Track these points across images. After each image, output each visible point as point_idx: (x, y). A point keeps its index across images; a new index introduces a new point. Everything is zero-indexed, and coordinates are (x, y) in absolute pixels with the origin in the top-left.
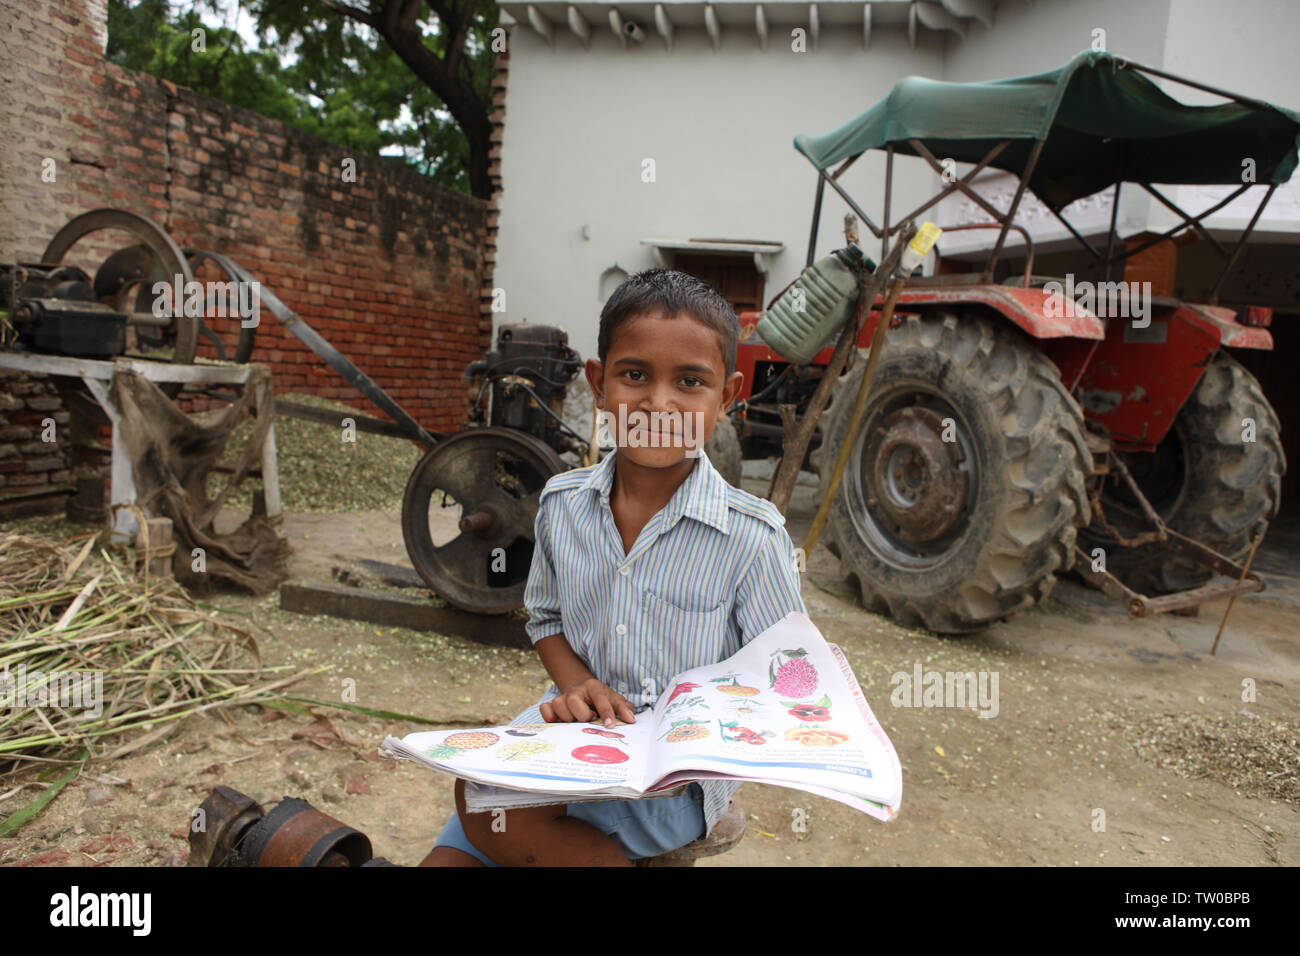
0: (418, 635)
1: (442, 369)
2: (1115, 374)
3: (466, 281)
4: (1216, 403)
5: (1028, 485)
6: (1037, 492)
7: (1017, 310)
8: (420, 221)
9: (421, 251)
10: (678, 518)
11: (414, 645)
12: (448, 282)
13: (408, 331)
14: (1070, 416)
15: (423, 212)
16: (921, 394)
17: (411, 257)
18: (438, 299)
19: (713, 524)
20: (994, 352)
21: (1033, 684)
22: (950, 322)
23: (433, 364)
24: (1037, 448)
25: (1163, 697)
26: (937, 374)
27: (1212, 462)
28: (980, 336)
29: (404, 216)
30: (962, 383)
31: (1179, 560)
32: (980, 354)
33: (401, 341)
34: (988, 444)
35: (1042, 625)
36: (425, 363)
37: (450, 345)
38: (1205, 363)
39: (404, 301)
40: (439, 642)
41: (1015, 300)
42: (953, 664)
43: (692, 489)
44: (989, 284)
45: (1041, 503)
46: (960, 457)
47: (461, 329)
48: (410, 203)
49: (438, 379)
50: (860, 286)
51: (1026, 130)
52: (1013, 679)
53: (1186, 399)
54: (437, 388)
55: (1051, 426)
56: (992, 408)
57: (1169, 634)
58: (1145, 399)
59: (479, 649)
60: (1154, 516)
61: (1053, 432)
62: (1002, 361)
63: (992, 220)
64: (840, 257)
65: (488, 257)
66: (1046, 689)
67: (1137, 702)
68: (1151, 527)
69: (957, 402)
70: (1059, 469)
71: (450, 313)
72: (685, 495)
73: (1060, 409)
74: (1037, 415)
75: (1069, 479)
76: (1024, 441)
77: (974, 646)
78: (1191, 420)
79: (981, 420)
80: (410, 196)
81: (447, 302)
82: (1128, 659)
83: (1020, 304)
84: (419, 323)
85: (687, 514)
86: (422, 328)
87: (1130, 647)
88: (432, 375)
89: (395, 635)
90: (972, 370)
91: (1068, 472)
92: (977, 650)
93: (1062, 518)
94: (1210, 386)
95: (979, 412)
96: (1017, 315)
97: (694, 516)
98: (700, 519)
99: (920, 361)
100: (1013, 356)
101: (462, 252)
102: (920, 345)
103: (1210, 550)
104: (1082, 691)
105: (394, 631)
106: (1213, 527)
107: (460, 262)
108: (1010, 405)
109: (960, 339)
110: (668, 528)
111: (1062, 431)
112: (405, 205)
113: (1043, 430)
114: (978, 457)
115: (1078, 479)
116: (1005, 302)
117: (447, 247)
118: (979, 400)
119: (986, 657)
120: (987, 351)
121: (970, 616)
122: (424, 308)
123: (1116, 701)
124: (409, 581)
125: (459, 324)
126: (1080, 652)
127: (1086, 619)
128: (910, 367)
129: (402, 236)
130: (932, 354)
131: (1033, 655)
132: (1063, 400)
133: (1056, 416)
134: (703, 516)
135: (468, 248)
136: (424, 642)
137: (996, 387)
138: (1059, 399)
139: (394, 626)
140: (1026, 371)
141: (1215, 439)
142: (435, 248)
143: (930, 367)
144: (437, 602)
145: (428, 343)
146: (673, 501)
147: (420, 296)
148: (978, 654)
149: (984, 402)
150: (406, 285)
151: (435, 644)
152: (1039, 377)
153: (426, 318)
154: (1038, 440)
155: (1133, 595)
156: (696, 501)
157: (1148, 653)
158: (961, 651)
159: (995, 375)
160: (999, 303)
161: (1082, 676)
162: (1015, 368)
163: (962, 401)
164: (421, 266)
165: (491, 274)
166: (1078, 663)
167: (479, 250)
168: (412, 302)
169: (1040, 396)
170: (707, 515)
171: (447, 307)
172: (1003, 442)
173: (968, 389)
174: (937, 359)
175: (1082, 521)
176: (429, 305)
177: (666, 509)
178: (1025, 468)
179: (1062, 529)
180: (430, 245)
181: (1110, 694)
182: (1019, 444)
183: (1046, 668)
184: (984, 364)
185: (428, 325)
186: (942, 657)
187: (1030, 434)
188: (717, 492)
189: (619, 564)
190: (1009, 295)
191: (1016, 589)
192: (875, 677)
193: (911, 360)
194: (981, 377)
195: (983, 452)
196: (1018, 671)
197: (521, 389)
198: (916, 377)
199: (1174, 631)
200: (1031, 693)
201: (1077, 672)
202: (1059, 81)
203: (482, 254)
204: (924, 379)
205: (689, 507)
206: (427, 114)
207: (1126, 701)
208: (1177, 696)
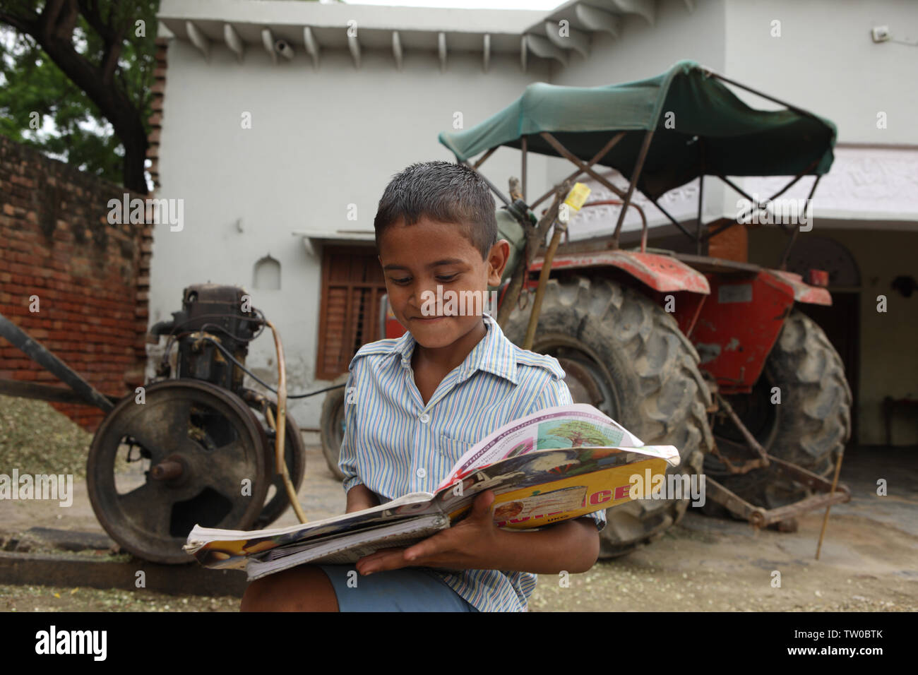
0: (101, 593)
1: (98, 352)
2: (714, 329)
3: (123, 270)
4: (794, 349)
5: (662, 417)
6: (669, 422)
7: (641, 270)
8: (80, 211)
9: (80, 239)
10: (472, 372)
11: (98, 602)
12: (106, 270)
13: (66, 315)
14: (689, 357)
15: (83, 202)
16: (562, 347)
17: (70, 244)
18: (97, 286)
19: (504, 376)
20: (624, 306)
21: (681, 593)
22: (584, 283)
23: (90, 348)
24: (666, 385)
25: (789, 594)
26: (576, 328)
27: (797, 397)
28: (611, 293)
29: (64, 205)
30: (599, 334)
31: (778, 483)
32: (612, 308)
33: (58, 325)
34: (624, 384)
35: (676, 548)
36: (82, 347)
37: (107, 330)
38: (784, 316)
39: (62, 286)
40: (125, 597)
41: (639, 261)
42: (609, 583)
43: (486, 349)
44: (615, 249)
45: (673, 432)
46: (600, 398)
47: (118, 315)
48: (69, 193)
49: (94, 362)
50: (526, 237)
51: (639, 123)
52: (663, 590)
53: (772, 346)
54: (93, 371)
55: (676, 366)
56: (626, 353)
57: (779, 547)
58: (740, 349)
59: (168, 601)
60: (756, 445)
61: (677, 372)
62: (631, 314)
63: (616, 197)
64: (511, 210)
65: (145, 248)
66: (692, 596)
67: (769, 600)
68: (755, 455)
69: (595, 351)
70: (685, 402)
71: (107, 299)
72: (480, 353)
73: (680, 352)
74: (664, 357)
75: (694, 410)
76: (656, 379)
77: (624, 568)
78: (776, 364)
79: (617, 365)
80: (70, 187)
81: (105, 288)
82: (751, 568)
83: (643, 264)
84: (76, 307)
85: (482, 368)
86: (79, 313)
87: (751, 559)
88: (88, 358)
89: (75, 595)
90: (606, 322)
91: (692, 405)
92: (627, 570)
93: (691, 444)
94: (789, 335)
95: (615, 358)
96: (641, 273)
97: (487, 369)
98: (493, 372)
99: (560, 317)
100: (640, 309)
101: (120, 243)
102: (560, 304)
103: (804, 471)
104: (723, 595)
105: (73, 591)
106: (803, 452)
107: (118, 251)
108: (641, 351)
109: (593, 297)
110: (464, 379)
111: (685, 370)
112: (65, 195)
113: (669, 370)
114: (617, 397)
115: (701, 411)
116: (630, 263)
117: (105, 237)
118: (615, 347)
119: (636, 575)
120: (618, 305)
121: (619, 538)
122: (82, 293)
123: (752, 601)
124: (85, 544)
125: (116, 310)
126: (712, 566)
127: (710, 541)
128: (552, 324)
129: (61, 224)
130: (571, 311)
131: (675, 572)
132: (683, 345)
133: (679, 358)
134: (496, 369)
135: (126, 239)
136: (109, 598)
137: (627, 335)
138: (679, 343)
139: (74, 586)
140: (651, 321)
141: (796, 378)
142: (95, 238)
143: (570, 322)
144: (121, 558)
145: (84, 328)
146: (469, 359)
147: (78, 281)
148: (629, 574)
149: (619, 349)
150: (64, 271)
151: (121, 600)
152: (662, 326)
153: (83, 304)
154: (667, 377)
155: (753, 508)
156: (489, 359)
157: (767, 562)
158: (613, 572)
159: (626, 325)
160: (625, 265)
161: (719, 583)
162: (642, 319)
163: (599, 349)
164: (80, 254)
165: (148, 263)
166: (713, 573)
167: (136, 242)
168: (70, 288)
169: (665, 341)
170: (499, 369)
171: (104, 294)
172: (637, 380)
173: (605, 339)
174: (576, 315)
175: (706, 447)
176: (87, 291)
177: (463, 365)
178: (658, 402)
179: (691, 455)
180: (89, 234)
181: (745, 595)
182: (651, 383)
183: (688, 579)
184: (615, 316)
185: (86, 310)
186: (598, 578)
187: (660, 373)
188: (506, 352)
189: (419, 414)
190: (633, 257)
191: (658, 510)
192: (546, 598)
193: (552, 318)
194: (614, 327)
195: (620, 391)
196: (665, 584)
197: (210, 344)
198: (557, 332)
199: (782, 544)
200: (681, 600)
201: (715, 580)
202: (662, 84)
203: (140, 245)
204: (565, 333)
205: (483, 362)
206: (71, 125)
207: (760, 600)
208: (799, 593)
